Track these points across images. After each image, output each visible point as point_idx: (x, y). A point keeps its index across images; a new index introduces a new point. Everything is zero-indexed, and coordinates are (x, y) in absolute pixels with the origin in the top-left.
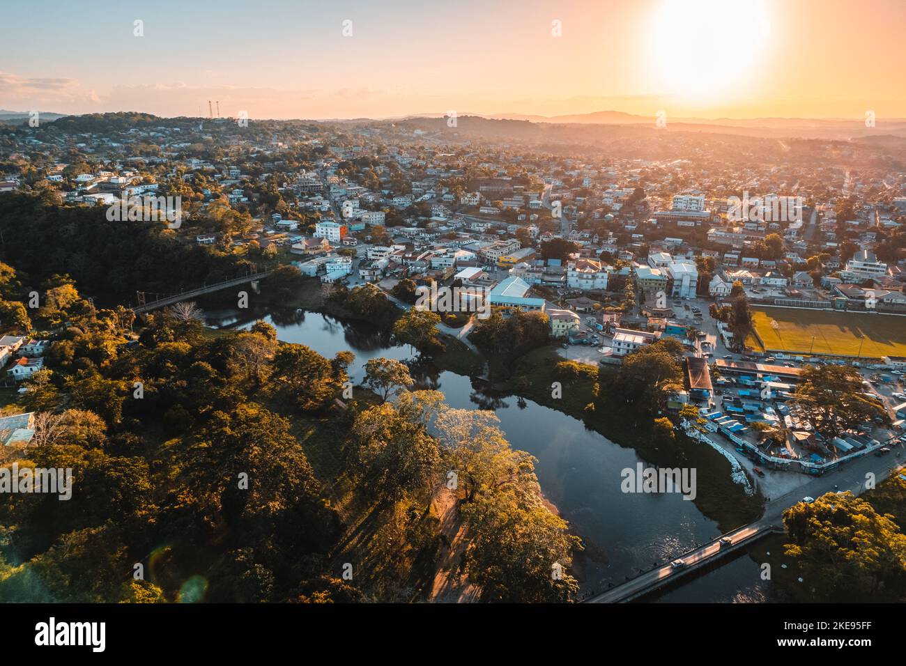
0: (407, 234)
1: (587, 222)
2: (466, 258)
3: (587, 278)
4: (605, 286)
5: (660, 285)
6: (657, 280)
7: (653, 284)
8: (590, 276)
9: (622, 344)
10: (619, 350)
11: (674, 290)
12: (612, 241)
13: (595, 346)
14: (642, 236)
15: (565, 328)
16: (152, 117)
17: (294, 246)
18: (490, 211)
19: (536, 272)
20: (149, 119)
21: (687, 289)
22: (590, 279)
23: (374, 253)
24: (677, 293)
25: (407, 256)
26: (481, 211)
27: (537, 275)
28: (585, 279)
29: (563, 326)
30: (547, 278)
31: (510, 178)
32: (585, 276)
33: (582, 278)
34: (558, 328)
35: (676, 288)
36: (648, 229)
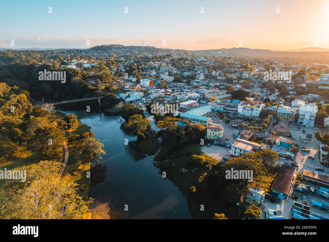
0: (179, 86)
1: (267, 85)
2: (195, 96)
3: (248, 110)
4: (258, 115)
5: (290, 117)
6: (288, 114)
7: (286, 116)
8: (250, 109)
9: (237, 149)
10: (235, 152)
11: (299, 121)
12: (277, 94)
13: (227, 148)
14: (295, 92)
15: (215, 135)
16: (122, 46)
17: (125, 87)
18: (222, 78)
19: (222, 105)
20: (121, 47)
21: (307, 120)
22: (249, 110)
23: (155, 92)
24: (301, 123)
25: (167, 93)
26: (218, 78)
27: (222, 106)
28: (247, 110)
29: (213, 134)
30: (228, 108)
31: (240, 66)
32: (247, 109)
33: (245, 110)
34: (210, 134)
35: (301, 120)
36: (300, 89)
